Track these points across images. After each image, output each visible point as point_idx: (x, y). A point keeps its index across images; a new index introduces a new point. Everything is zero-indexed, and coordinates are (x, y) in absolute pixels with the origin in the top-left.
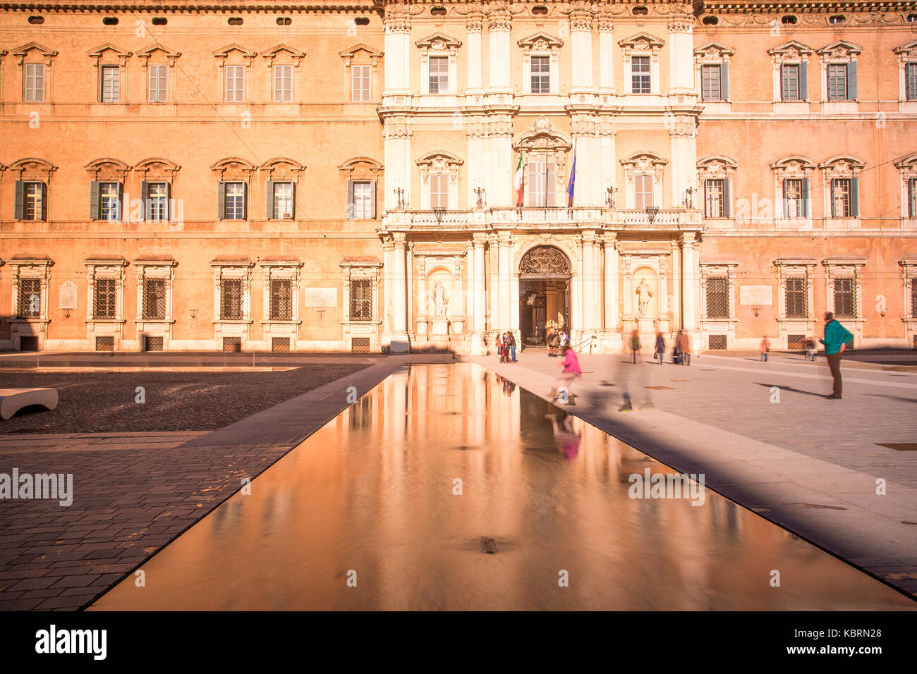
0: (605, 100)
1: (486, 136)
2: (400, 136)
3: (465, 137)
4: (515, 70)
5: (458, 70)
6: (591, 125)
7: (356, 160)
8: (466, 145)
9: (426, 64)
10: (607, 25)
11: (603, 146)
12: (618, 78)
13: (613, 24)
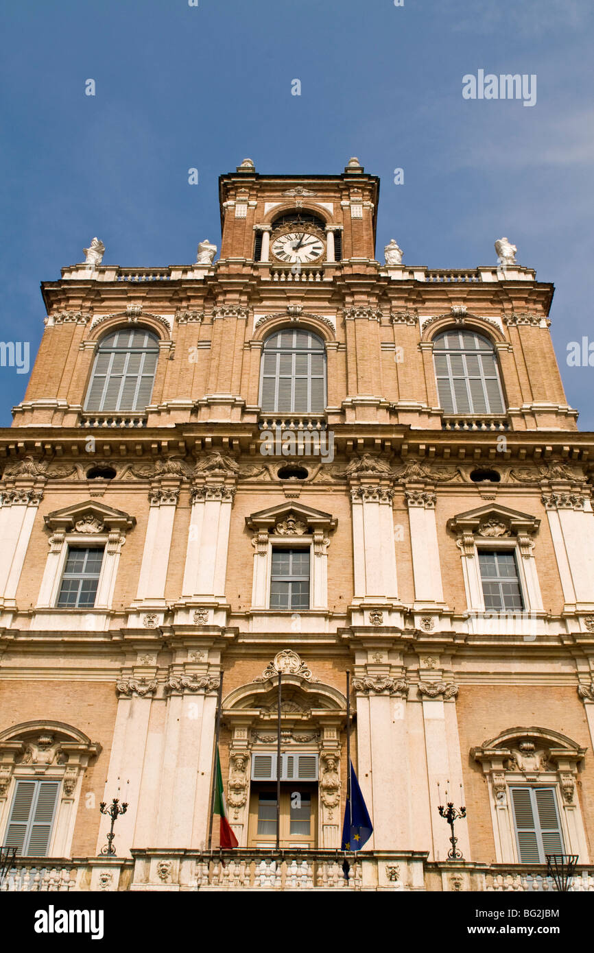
0: (427, 623)
1: (160, 694)
3: (113, 697)
4: (238, 569)
5: (121, 568)
6: (398, 673)
8: (115, 714)
9: (57, 557)
10: (423, 497)
11: (429, 720)
12: (453, 585)
13: (434, 495)
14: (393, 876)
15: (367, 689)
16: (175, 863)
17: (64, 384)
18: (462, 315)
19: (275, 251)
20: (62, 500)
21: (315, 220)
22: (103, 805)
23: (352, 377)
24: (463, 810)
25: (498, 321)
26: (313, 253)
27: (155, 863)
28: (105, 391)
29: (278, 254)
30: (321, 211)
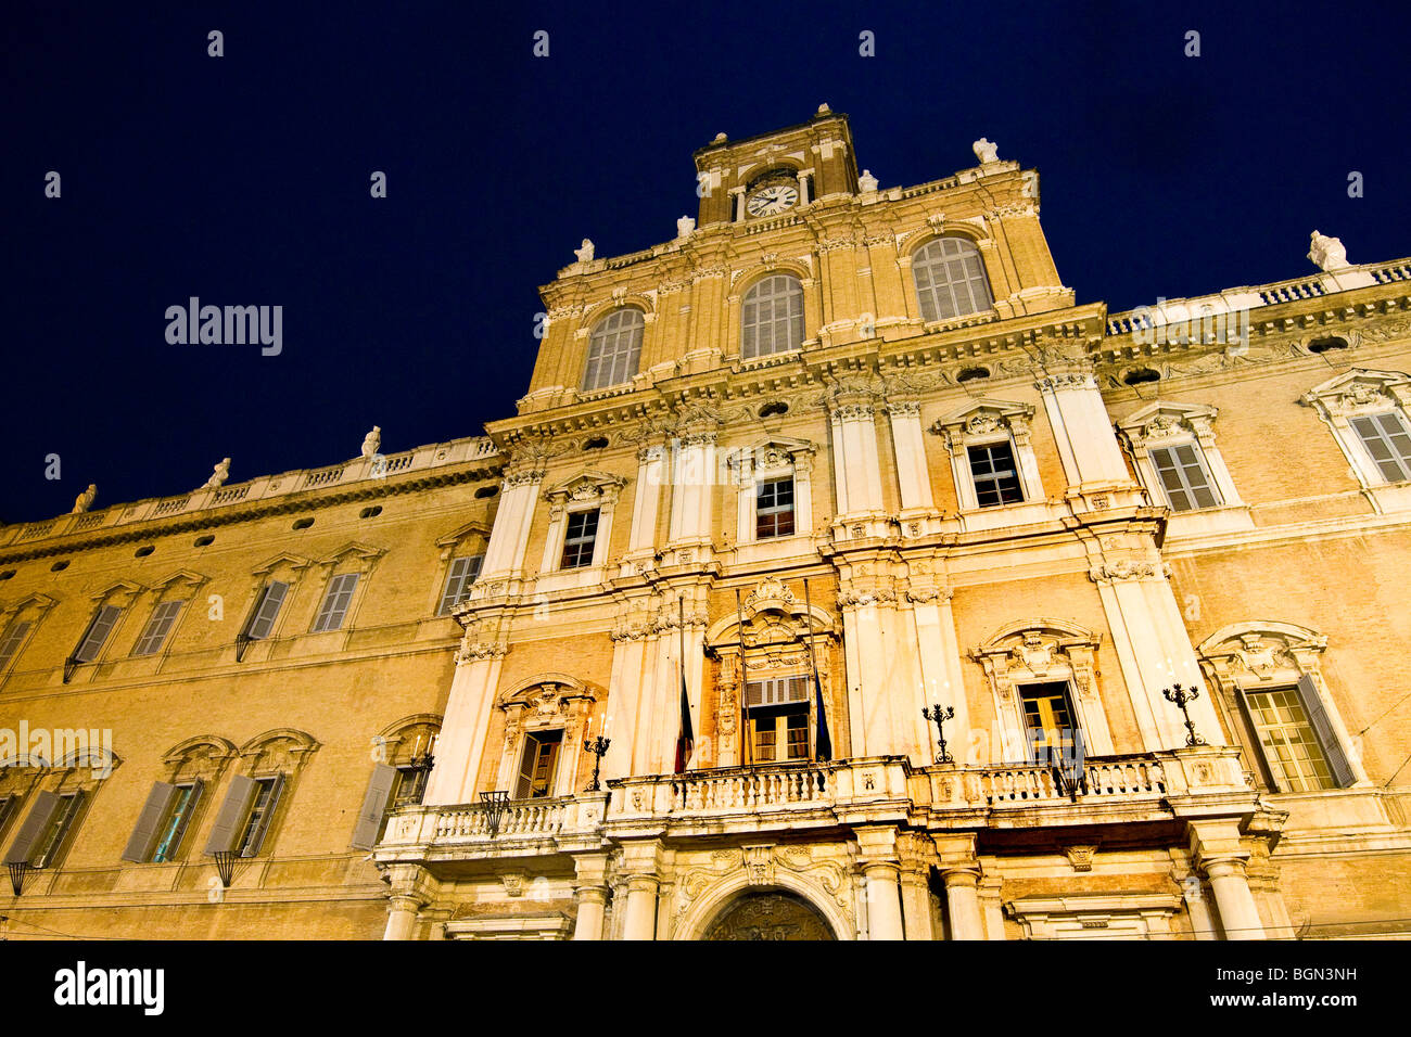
0: (915, 529)
1: (651, 636)
2: (481, 657)
3: (609, 643)
4: (723, 509)
5: (614, 525)
6: (886, 583)
7: (410, 723)
8: (611, 661)
10: (906, 407)
11: (922, 627)
12: (942, 489)
13: (916, 403)
14: (869, 784)
15: (854, 603)
16: (648, 789)
17: (561, 372)
18: (940, 224)
19: (750, 210)
20: (559, 476)
21: (788, 172)
22: (587, 743)
23: (828, 308)
24: (950, 710)
25: (979, 220)
26: (787, 203)
27: (630, 790)
28: (598, 372)
29: (753, 212)
30: (792, 162)
